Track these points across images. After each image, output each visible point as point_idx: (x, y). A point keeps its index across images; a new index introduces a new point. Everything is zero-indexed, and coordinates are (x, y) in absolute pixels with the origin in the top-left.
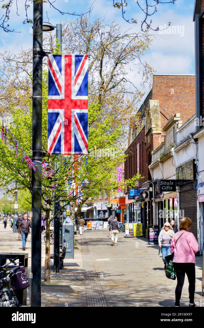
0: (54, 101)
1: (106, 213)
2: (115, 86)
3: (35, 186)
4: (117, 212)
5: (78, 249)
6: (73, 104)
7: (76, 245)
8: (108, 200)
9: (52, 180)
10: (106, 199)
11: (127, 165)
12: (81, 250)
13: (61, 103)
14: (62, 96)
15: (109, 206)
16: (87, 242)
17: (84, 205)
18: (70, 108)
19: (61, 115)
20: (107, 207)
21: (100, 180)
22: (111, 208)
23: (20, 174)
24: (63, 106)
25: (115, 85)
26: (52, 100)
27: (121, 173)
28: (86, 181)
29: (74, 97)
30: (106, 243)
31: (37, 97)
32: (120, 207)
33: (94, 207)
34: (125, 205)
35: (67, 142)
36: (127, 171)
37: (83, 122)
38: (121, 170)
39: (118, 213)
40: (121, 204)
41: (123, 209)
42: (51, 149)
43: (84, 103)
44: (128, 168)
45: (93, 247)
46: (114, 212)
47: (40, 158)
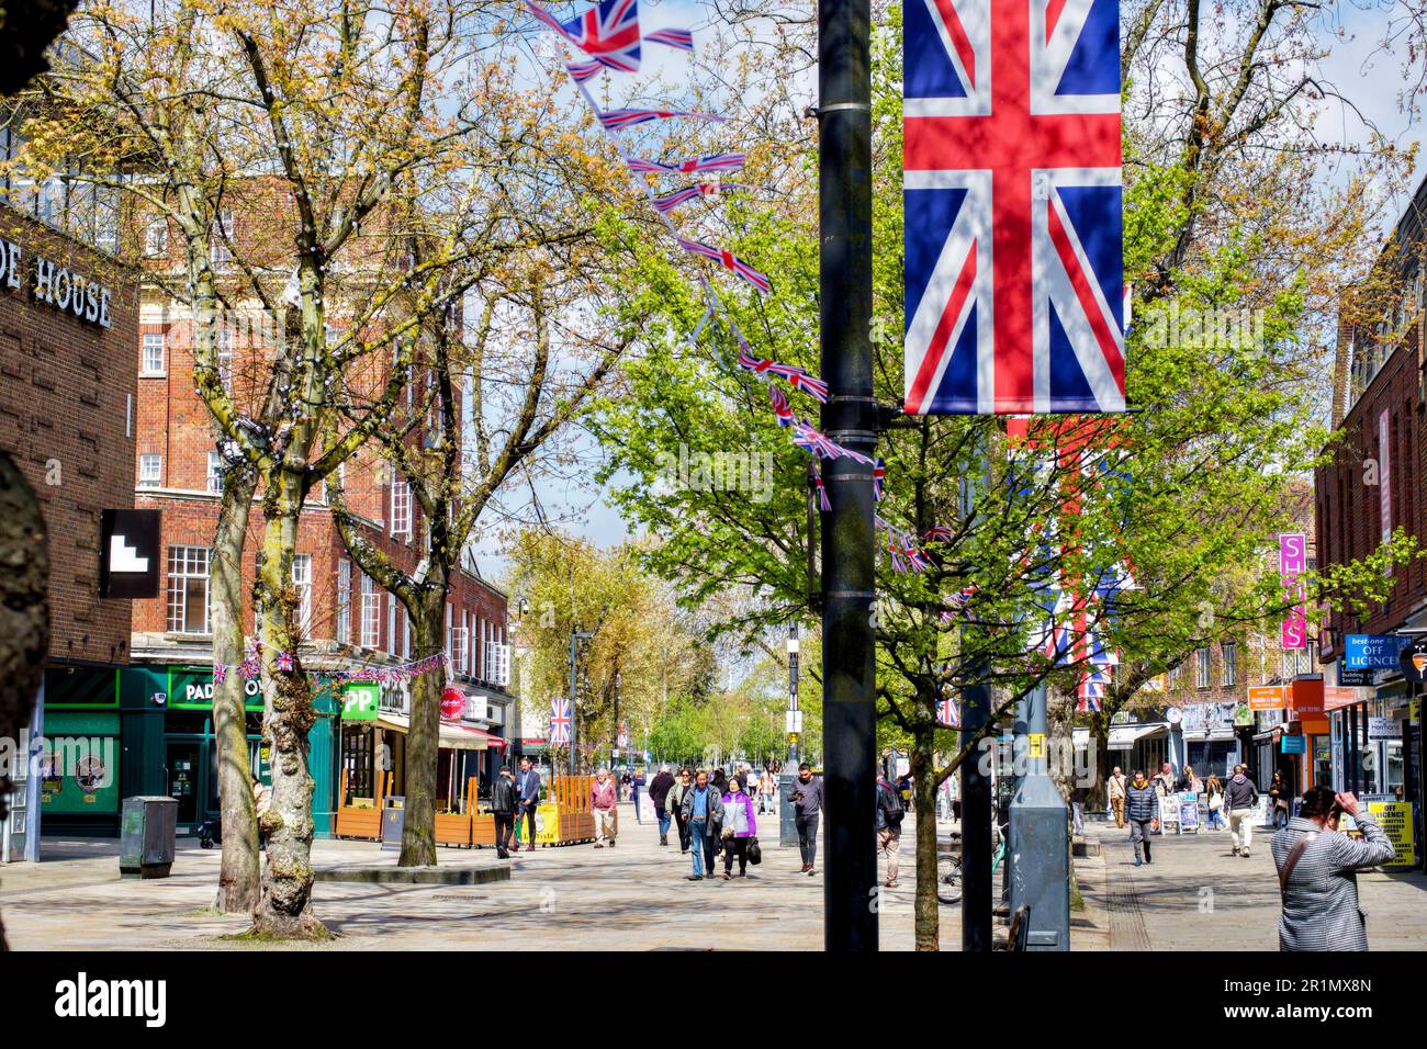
0: (940, 125)
1: (1229, 754)
2: (1265, 119)
3: (838, 589)
4: (1284, 750)
5: (1093, 926)
6: (1043, 140)
7: (1081, 906)
8: (1238, 690)
9: (946, 568)
10: (1228, 689)
11: (1328, 519)
12: (1109, 933)
13: (977, 131)
14: (976, 101)
15: (1246, 721)
16: (1136, 895)
17: (1123, 715)
18: (1023, 160)
19: (974, 198)
20: (1235, 728)
21: (1197, 568)
22: (1254, 729)
23: (774, 538)
24: (985, 149)
25: (1261, 116)
26: (926, 120)
27: (1300, 557)
28: (1120, 571)
29: (1043, 102)
30: (1233, 899)
31: (845, 106)
32: (1299, 723)
33: (1168, 725)
34: (1321, 716)
35: (1011, 344)
36: (1329, 546)
37: (1095, 237)
38: (1299, 544)
39: (1287, 755)
40: (1303, 709)
41: (1313, 737)
42: (922, 384)
43: (1103, 134)
44: (1334, 534)
45: (1168, 916)
46: (1269, 748)
47: (867, 436)
